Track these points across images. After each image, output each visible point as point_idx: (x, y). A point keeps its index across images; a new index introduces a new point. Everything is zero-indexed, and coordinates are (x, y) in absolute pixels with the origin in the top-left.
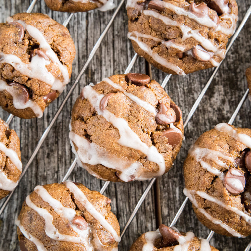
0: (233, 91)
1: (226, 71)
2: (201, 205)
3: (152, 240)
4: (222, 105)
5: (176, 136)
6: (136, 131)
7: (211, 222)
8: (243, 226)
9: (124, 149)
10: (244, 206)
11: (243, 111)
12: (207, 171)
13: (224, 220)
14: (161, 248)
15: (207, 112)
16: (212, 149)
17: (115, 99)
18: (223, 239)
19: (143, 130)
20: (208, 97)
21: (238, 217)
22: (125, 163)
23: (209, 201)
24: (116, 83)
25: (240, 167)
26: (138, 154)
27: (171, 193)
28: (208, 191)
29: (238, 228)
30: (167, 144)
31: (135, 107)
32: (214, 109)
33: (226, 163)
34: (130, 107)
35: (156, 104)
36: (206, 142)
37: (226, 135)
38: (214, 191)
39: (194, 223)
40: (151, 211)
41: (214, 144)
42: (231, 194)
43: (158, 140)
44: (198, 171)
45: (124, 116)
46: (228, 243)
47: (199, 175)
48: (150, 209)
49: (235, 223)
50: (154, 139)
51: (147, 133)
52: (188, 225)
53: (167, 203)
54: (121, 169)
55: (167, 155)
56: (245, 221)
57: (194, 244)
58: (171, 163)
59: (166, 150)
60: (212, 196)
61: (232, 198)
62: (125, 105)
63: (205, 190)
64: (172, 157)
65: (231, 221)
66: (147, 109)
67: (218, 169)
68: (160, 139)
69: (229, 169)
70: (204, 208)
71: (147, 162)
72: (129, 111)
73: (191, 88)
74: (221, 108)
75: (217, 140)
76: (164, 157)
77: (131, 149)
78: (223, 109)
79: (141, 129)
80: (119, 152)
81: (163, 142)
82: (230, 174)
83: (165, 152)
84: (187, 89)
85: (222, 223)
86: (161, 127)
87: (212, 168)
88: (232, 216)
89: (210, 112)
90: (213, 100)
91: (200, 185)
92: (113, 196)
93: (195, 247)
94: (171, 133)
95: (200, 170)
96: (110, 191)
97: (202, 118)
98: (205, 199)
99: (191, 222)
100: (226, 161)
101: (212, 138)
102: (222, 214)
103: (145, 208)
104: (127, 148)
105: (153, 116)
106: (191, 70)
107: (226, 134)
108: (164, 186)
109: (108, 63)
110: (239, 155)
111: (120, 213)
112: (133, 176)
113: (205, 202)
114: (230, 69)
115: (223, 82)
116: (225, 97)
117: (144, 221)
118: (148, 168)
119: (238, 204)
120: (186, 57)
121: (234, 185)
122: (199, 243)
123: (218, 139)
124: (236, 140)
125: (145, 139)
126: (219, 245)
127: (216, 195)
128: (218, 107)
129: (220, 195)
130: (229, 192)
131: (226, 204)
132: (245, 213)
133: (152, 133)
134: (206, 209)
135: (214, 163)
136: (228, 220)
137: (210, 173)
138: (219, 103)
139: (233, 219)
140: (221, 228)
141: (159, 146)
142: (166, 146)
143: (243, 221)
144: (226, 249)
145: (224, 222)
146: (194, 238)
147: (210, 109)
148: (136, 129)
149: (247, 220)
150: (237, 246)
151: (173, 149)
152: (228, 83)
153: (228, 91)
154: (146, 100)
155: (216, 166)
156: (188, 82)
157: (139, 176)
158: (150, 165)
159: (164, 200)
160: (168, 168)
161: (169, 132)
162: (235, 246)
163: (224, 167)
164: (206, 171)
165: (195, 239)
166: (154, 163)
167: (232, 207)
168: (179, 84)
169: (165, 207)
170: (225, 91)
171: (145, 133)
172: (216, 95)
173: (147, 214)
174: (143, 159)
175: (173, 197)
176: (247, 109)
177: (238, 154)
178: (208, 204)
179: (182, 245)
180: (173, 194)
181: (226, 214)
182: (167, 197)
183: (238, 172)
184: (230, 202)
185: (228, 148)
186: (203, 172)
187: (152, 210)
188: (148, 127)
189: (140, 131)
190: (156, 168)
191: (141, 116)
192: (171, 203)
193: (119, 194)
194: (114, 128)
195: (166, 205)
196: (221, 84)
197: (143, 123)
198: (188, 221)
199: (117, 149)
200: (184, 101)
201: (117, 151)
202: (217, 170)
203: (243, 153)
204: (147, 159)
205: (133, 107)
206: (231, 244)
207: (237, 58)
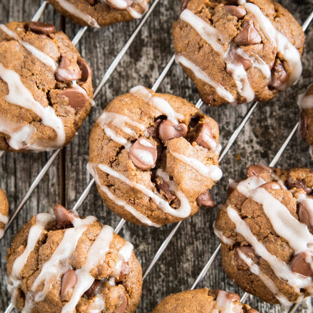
0: (164, 54)
1: (158, 30)
2: (103, 182)
3: (44, 222)
4: (150, 71)
5: (79, 97)
6: (29, 87)
7: (114, 203)
8: (154, 211)
9: (13, 108)
10: (155, 185)
11: (175, 80)
12: (112, 140)
13: (129, 201)
14: (51, 231)
15: (132, 79)
16: (119, 113)
17: (6, 47)
18: (141, 233)
19: (38, 87)
20: (133, 61)
21: (145, 198)
22: (14, 125)
23: (112, 177)
24: (12, 30)
25: (153, 137)
26: (29, 115)
27: (81, 173)
28: (111, 164)
29: (147, 212)
30: (68, 105)
31: (30, 58)
32: (140, 76)
33: (135, 131)
34: (25, 57)
35: (57, 57)
36: (114, 106)
37: (139, 99)
38: (119, 164)
39: (106, 211)
40: (55, 194)
41: (122, 108)
42: (138, 168)
43: (55, 99)
44: (101, 140)
45: (16, 68)
46: (147, 239)
47: (102, 144)
48: (55, 191)
49: (143, 206)
50: (51, 99)
51: (43, 90)
52: (99, 213)
53: (74, 184)
54: (9, 133)
55: (67, 120)
56: (155, 203)
57: (93, 229)
58: (73, 131)
59: (66, 114)
60: (116, 170)
61: (138, 173)
62: (17, 54)
63: (109, 163)
64: (74, 123)
65: (137, 202)
66: (44, 61)
67: (125, 138)
68: (58, 99)
69: (138, 138)
70: (107, 185)
71: (42, 126)
72: (22, 63)
73: (113, 49)
74: (149, 74)
75: (127, 104)
76: (63, 121)
77: (21, 108)
78: (151, 76)
79: (35, 85)
80: (6, 111)
81: (62, 103)
82: (138, 145)
83: (65, 115)
84: (108, 50)
85: (126, 204)
86: (61, 85)
87: (117, 136)
88: (139, 196)
89: (135, 78)
90: (140, 64)
91: (102, 157)
92: (11, 173)
93: (93, 232)
94: (72, 91)
95: (104, 139)
96: (7, 167)
97: (125, 85)
98: (108, 175)
99: (103, 210)
100: (135, 128)
101: (121, 102)
102: (127, 193)
103: (48, 189)
104: (16, 106)
105: (52, 70)
106: (106, 21)
107: (139, 97)
108: (72, 164)
109: (16, 14)
110: (152, 124)
111: (17, 194)
112: (24, 143)
113: (108, 178)
114: (162, 28)
115: (152, 44)
116: (155, 62)
117: (46, 205)
118: (43, 134)
119: (146, 181)
120: (99, 4)
121: (142, 157)
122: (100, 229)
123: (129, 103)
124: (150, 105)
125: (38, 97)
126: (135, 240)
127: (121, 169)
128: (145, 73)
129: (124, 169)
130: (135, 166)
131: (130, 180)
132: (156, 194)
133: (49, 91)
134: (109, 186)
135: (119, 130)
136: (134, 201)
137: (115, 142)
138: (146, 68)
139: (140, 200)
140: (126, 211)
141: (57, 107)
142: (66, 108)
143: (153, 204)
144: (143, 245)
145: (128, 204)
146: (94, 222)
147: (135, 75)
148: (28, 84)
149: (158, 203)
150: (157, 243)
151: (76, 114)
152: (159, 45)
153: (159, 54)
154: (44, 51)
155: (122, 134)
156: (110, 41)
157: (32, 144)
158: (46, 131)
159: (71, 181)
160: (69, 136)
161: (69, 90)
162: (155, 243)
163: (132, 135)
164: (110, 140)
165: (95, 224)
166: (50, 128)
167: (138, 184)
168: (99, 43)
169: (72, 190)
170: (154, 54)
171: (41, 90)
172: (144, 59)
173: (50, 198)
174: (37, 123)
175: (83, 178)
176: (179, 78)
177: (151, 121)
178: (111, 180)
179: (76, 229)
180: (83, 175)
181: (131, 193)
182: (75, 178)
183: (148, 142)
184: (135, 178)
185: (140, 113)
186: (107, 141)
187: (57, 193)
188: (44, 83)
189: (34, 87)
190: (53, 134)
191: (37, 68)
192: (79, 186)
193: (18, 171)
194: (2, 81)
195: (73, 188)
196: (151, 46)
197: (38, 78)
198: (99, 209)
199: (4, 106)
200: (103, 64)
201: (5, 110)
202: (122, 138)
203: (159, 120)
204: (42, 122)
205: (27, 58)
206: (150, 240)
207: (172, 15)
